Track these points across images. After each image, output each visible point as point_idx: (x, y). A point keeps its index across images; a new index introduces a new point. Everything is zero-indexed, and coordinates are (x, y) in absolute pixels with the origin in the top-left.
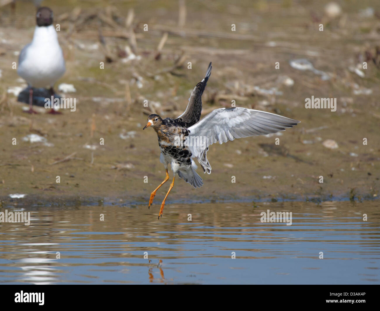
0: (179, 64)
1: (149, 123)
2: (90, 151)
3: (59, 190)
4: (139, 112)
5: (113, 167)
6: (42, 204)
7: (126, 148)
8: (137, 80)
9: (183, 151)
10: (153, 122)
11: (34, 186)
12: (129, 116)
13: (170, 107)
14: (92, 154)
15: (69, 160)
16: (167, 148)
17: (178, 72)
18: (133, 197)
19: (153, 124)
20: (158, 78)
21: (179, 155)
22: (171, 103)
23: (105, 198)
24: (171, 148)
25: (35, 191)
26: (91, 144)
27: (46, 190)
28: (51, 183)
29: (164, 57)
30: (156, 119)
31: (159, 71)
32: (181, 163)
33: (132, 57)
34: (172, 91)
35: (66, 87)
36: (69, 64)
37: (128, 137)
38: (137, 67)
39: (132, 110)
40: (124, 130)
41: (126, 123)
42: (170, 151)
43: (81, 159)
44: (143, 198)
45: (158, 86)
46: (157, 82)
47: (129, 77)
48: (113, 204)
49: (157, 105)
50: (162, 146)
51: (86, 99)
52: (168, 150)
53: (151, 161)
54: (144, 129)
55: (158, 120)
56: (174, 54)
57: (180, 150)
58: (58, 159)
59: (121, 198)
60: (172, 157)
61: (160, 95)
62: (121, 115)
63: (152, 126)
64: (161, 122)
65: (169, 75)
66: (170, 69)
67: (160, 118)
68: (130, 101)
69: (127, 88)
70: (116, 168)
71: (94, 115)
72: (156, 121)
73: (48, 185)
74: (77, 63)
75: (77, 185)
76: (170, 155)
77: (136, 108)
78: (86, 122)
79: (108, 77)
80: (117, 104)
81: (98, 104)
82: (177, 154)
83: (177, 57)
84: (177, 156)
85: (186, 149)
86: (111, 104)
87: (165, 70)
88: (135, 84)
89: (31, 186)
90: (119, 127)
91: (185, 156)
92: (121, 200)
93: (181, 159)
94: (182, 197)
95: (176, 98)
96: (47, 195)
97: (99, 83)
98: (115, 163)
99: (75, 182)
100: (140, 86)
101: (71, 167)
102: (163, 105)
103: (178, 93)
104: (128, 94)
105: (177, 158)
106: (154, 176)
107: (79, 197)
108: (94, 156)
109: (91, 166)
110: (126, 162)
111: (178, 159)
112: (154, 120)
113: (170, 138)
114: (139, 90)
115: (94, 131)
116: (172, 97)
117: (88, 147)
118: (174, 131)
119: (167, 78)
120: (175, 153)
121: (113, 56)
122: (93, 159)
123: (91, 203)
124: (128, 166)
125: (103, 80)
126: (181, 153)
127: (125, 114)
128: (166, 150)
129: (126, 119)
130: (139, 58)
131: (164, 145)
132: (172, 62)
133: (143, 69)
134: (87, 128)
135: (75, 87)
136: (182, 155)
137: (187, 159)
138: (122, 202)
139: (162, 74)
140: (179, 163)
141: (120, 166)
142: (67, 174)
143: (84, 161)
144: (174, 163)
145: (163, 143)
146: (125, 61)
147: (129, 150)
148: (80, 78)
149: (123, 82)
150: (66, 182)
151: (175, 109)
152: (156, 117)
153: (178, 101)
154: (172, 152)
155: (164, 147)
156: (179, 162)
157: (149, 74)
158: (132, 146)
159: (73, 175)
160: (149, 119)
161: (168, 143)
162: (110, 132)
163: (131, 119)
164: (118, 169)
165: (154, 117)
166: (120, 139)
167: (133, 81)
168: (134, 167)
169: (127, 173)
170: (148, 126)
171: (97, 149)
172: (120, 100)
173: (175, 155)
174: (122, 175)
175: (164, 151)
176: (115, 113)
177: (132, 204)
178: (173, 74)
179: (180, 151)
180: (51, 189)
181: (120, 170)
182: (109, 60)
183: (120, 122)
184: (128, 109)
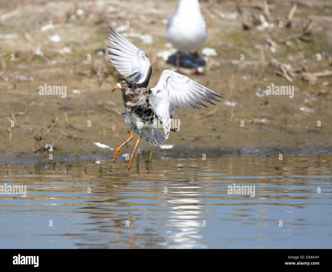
0: (307, 31)
1: (117, 86)
2: (230, 107)
3: (203, 141)
4: (272, 73)
5: (250, 121)
6: (188, 154)
7: (262, 105)
8: (270, 45)
9: (147, 110)
10: (121, 86)
11: (181, 138)
12: (263, 77)
13: (300, 69)
14: (232, 110)
15: (211, 116)
16: (133, 108)
17: (306, 38)
18: (268, 148)
19: (121, 87)
20: (288, 43)
21: (143, 114)
22: (300, 65)
23: (243, 149)
24: (136, 108)
25: (182, 143)
26: (231, 101)
27: (192, 141)
28: (196, 135)
29: (294, 25)
30: (123, 83)
31: (289, 37)
32: (145, 121)
33: (266, 24)
34: (301, 55)
35: (208, 52)
36: (211, 31)
37: (263, 95)
38: (270, 34)
39: (266, 71)
40: (259, 89)
41: (261, 82)
42: (136, 111)
43: (222, 114)
44: (277, 149)
45: (289, 50)
46: (288, 47)
47: (264, 42)
48: (250, 154)
49: (288, 67)
50: (129, 107)
51: (226, 61)
52: (134, 110)
53: (283, 116)
54: (112, 92)
55: (125, 83)
56: (302, 23)
57: (145, 108)
58: (202, 114)
59: (257, 148)
60: (137, 116)
61: (291, 58)
62: (256, 75)
63: (120, 89)
64: (128, 85)
65: (299, 41)
66: (299, 35)
67: (127, 82)
68: (265, 63)
69: (262, 52)
70: (253, 123)
71: (233, 76)
72: (123, 84)
73: (193, 137)
74: (218, 30)
75: (219, 137)
76: (136, 114)
77: (270, 70)
78: (226, 82)
79: (245, 43)
80: (253, 66)
81: (236, 66)
82: (142, 113)
83: (305, 25)
84: (142, 115)
85: (150, 107)
86: (248, 66)
87: (295, 36)
88: (269, 49)
89: (178, 138)
90: (255, 86)
91: (149, 115)
92: (257, 150)
93: (146, 118)
94: (310, 147)
95: (305, 61)
96: (192, 146)
97: (237, 48)
98: (252, 118)
99: (216, 135)
100: (273, 50)
101: (213, 121)
102: (293, 66)
103: (306, 57)
104: (263, 58)
105: (142, 116)
106: (286, 129)
107: (220, 148)
108: (234, 112)
109: (231, 120)
110: (262, 117)
111: (143, 118)
112: (122, 84)
113: (135, 98)
114: (272, 54)
115: (233, 90)
116: (301, 60)
117: (228, 103)
118: (139, 92)
119: (296, 44)
120: (140, 112)
121: (249, 24)
122: (233, 115)
123: (231, 153)
124: (263, 121)
125: (241, 45)
126: (145, 112)
127: (260, 75)
128: (133, 110)
129: (261, 79)
130: (272, 26)
131: (130, 106)
132: (301, 29)
133: (275, 35)
134: (227, 88)
135: (217, 51)
136: (146, 113)
137: (150, 117)
138: (258, 152)
139: (292, 40)
140: (143, 122)
141: (256, 120)
142: (210, 127)
143: (225, 116)
144: (139, 121)
145: (129, 103)
146: (260, 28)
147: (264, 106)
148: (220, 43)
149: (258, 46)
150: (209, 134)
151: (304, 70)
152: (123, 80)
153: (306, 64)
154: (137, 112)
155: (131, 107)
156: (144, 120)
157: (281, 40)
158: (266, 103)
159: (215, 128)
160: (117, 83)
161: (134, 103)
162: (247, 90)
163: (265, 79)
164: (255, 123)
165: (122, 81)
166: (256, 97)
167: (267, 46)
168: (268, 121)
169: (263, 127)
170: (117, 89)
171: (236, 106)
172: (256, 63)
173: (140, 114)
174: (258, 128)
175: (130, 112)
176: (251, 74)
177: (267, 154)
178: (301, 39)
179: (144, 110)
180: (196, 140)
181: (256, 124)
182: (246, 28)
183: (256, 81)
184: (263, 70)
